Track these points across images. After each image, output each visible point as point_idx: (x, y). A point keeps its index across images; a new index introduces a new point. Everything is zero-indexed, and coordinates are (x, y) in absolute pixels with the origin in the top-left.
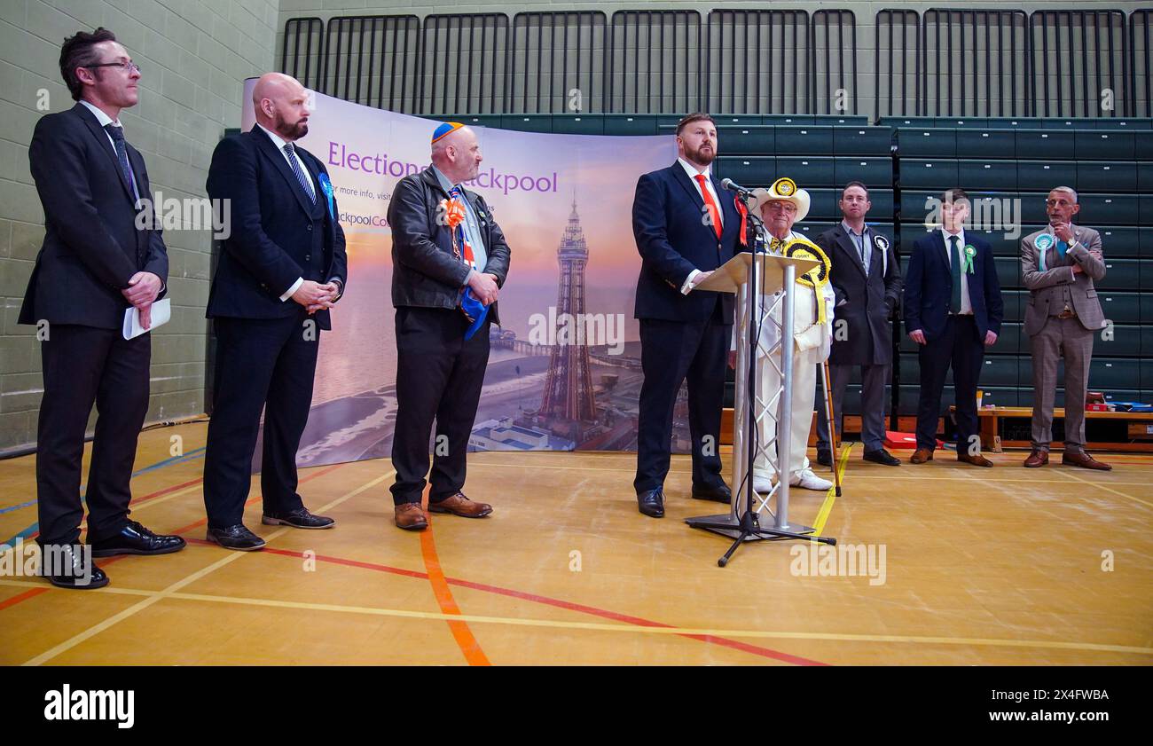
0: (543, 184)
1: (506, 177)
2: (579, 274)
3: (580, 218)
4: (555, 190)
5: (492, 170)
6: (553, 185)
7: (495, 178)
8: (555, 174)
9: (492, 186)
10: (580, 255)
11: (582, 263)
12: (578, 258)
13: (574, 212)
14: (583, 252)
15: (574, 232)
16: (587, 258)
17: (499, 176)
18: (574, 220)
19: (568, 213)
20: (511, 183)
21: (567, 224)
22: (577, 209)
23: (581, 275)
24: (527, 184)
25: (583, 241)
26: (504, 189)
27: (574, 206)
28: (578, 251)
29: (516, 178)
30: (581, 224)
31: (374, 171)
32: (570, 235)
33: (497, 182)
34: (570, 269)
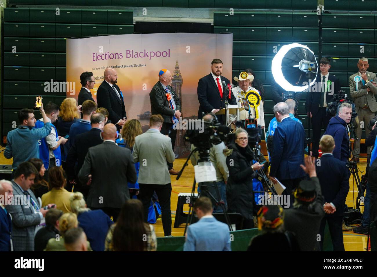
0: (165, 54)
1: (150, 53)
2: (179, 89)
3: (179, 67)
4: (169, 56)
5: (145, 50)
6: (168, 54)
7: (146, 53)
8: (169, 50)
9: (145, 57)
10: (180, 82)
11: (180, 85)
12: (179, 83)
13: (177, 64)
14: (181, 80)
15: (177, 72)
16: (182, 83)
17: (148, 52)
18: (177, 68)
19: (174, 65)
20: (152, 54)
21: (174, 69)
22: (178, 64)
23: (180, 89)
24: (158, 54)
25: (180, 76)
26: (149, 57)
27: (177, 62)
28: (178, 80)
29: (154, 53)
30: (180, 69)
31: (105, 59)
32: (175, 73)
33: (147, 55)
34: (176, 87)
